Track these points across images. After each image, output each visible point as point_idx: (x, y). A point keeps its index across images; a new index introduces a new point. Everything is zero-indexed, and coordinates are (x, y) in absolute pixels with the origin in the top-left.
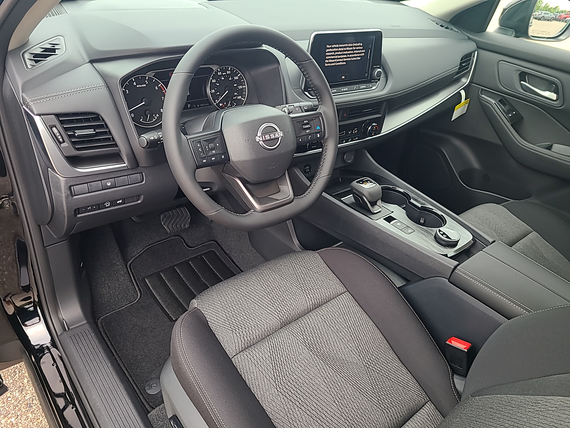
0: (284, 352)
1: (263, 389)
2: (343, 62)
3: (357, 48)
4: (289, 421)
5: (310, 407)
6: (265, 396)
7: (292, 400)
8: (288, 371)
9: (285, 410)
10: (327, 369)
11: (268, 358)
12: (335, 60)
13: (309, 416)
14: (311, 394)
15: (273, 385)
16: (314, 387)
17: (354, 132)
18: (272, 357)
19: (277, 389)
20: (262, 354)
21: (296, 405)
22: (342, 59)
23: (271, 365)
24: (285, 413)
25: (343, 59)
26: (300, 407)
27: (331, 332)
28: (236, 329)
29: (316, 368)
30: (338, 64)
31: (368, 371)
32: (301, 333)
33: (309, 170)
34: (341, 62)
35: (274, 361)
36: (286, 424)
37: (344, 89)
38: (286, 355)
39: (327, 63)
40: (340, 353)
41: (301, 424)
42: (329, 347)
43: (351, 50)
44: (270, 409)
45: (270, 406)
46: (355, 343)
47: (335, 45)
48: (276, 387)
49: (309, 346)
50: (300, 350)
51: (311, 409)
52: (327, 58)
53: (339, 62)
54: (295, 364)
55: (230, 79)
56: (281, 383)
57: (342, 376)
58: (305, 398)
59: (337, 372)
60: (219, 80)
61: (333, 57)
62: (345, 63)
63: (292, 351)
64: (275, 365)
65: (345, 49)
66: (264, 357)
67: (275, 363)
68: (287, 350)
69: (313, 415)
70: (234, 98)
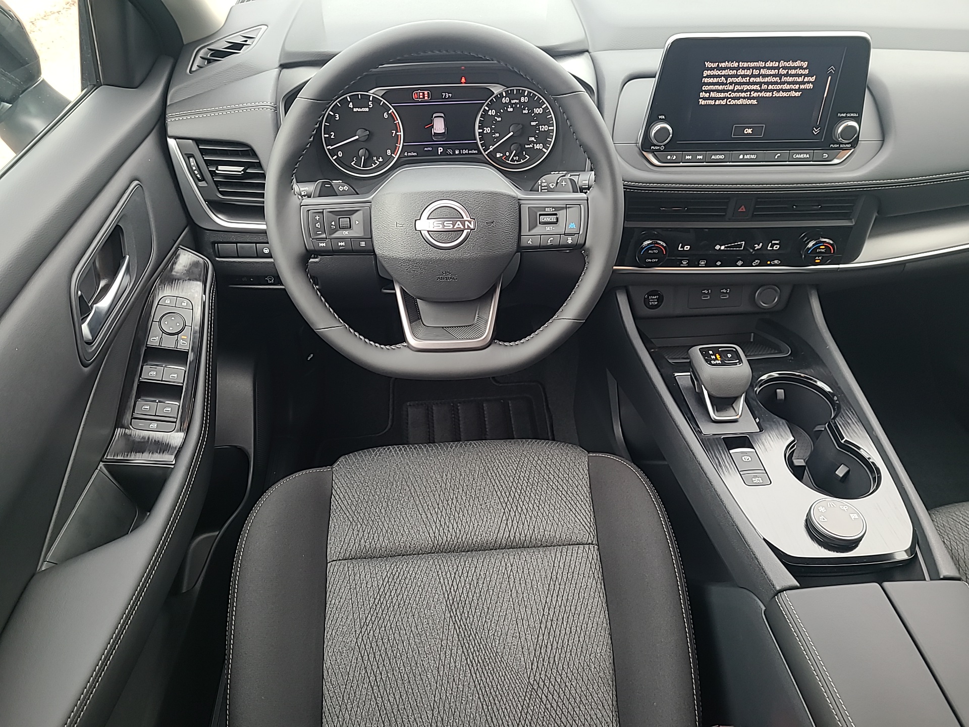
0: (405, 590)
1: (339, 629)
2: (750, 98)
3: (793, 72)
4: (343, 696)
5: (387, 694)
6: (334, 641)
7: (368, 667)
8: (391, 622)
9: (348, 676)
10: (457, 653)
11: (374, 588)
12: (727, 95)
13: (378, 706)
14: (402, 676)
15: (355, 631)
16: (414, 668)
17: (769, 248)
18: (382, 590)
19: (357, 639)
20: (371, 577)
21: (369, 679)
22: (745, 92)
23: (372, 600)
24: (345, 681)
25: (749, 93)
26: (372, 684)
27: (507, 597)
28: (358, 523)
29: (439, 642)
30: (733, 102)
31: (529, 696)
32: (453, 576)
33: (656, 303)
34: (744, 98)
35: (380, 597)
36: (337, 698)
37: (748, 157)
38: (405, 597)
39: (704, 99)
40: (499, 640)
41: (357, 711)
42: (485, 621)
43: (774, 76)
44: (330, 663)
45: (332, 658)
46: (541, 637)
47: (728, 62)
48: (357, 635)
49: (451, 602)
50: (433, 601)
51: (387, 699)
52: (705, 88)
53: (738, 98)
54: (410, 617)
55: (526, 112)
56: (368, 634)
57: (474, 678)
58: (389, 676)
59: (470, 666)
60: (502, 111)
61: (721, 88)
62: (755, 102)
63: (419, 594)
64: (378, 603)
65: (756, 72)
66: (370, 583)
67: (380, 599)
68: (411, 589)
69: (384, 708)
70: (526, 146)
